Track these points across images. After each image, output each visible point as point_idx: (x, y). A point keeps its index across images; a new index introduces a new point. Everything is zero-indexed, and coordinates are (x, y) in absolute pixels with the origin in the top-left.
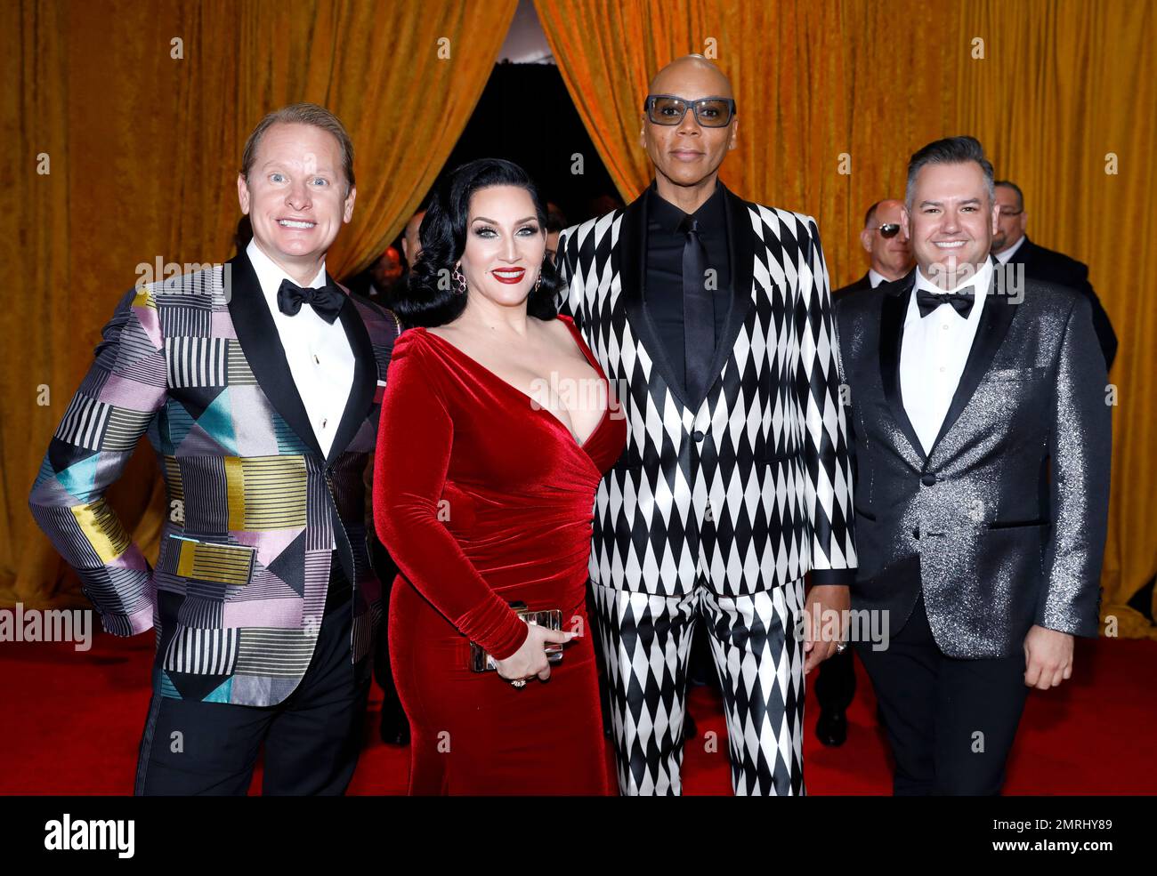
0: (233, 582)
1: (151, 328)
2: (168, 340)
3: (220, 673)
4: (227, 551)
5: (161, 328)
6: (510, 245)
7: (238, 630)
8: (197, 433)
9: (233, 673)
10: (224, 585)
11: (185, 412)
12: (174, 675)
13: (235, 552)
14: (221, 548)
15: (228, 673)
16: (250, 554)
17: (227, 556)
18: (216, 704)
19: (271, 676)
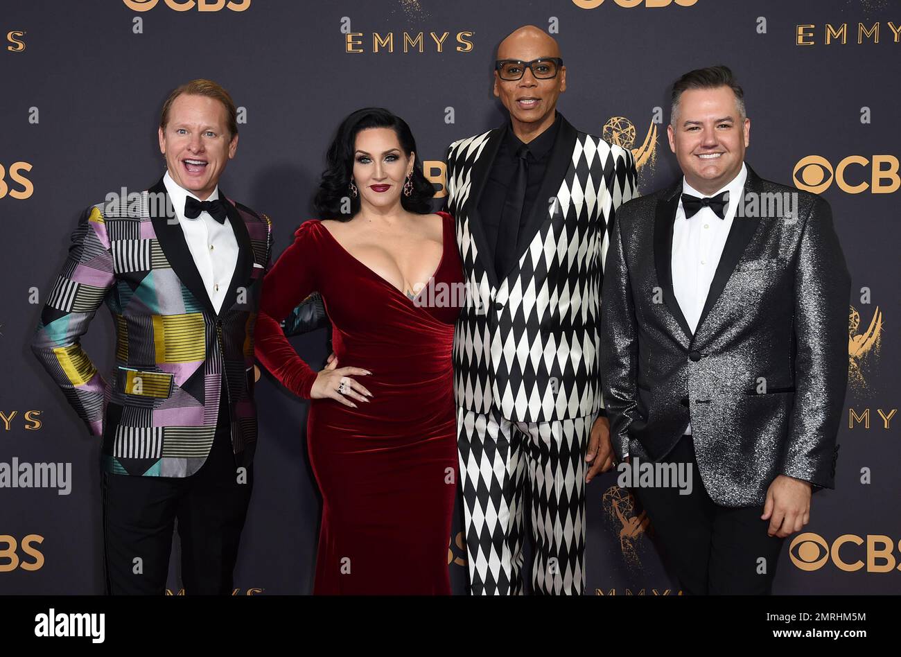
0: (159, 396)
1: (102, 235)
2: (113, 243)
3: (153, 457)
4: (156, 377)
5: (108, 234)
6: (378, 169)
7: (163, 428)
8: (134, 301)
9: (161, 457)
10: (153, 398)
11: (128, 287)
12: (121, 460)
13: (160, 377)
14: (152, 374)
15: (158, 457)
16: (170, 378)
17: (155, 380)
18: (151, 477)
19: (187, 457)
